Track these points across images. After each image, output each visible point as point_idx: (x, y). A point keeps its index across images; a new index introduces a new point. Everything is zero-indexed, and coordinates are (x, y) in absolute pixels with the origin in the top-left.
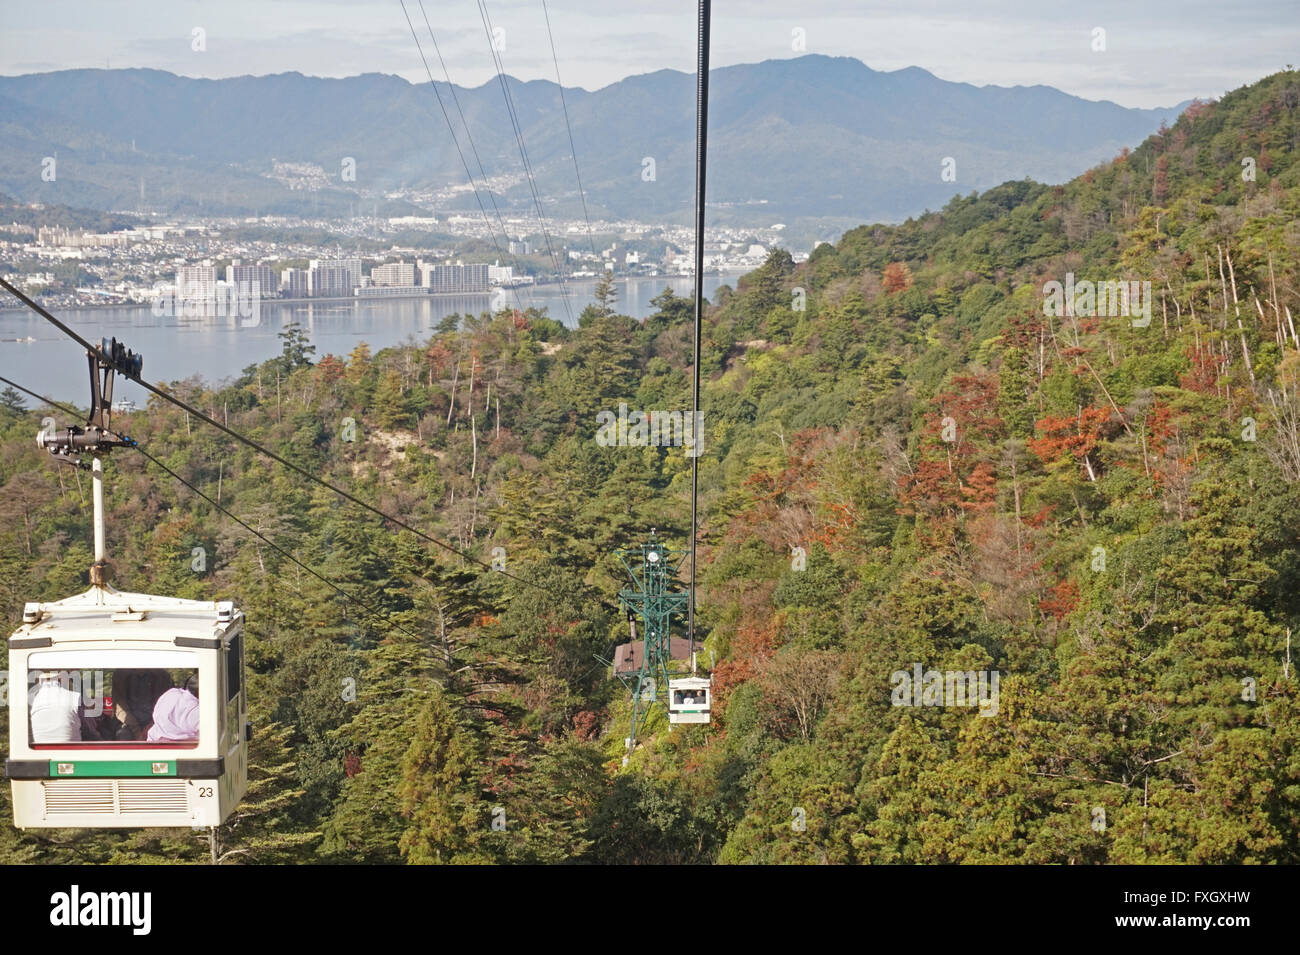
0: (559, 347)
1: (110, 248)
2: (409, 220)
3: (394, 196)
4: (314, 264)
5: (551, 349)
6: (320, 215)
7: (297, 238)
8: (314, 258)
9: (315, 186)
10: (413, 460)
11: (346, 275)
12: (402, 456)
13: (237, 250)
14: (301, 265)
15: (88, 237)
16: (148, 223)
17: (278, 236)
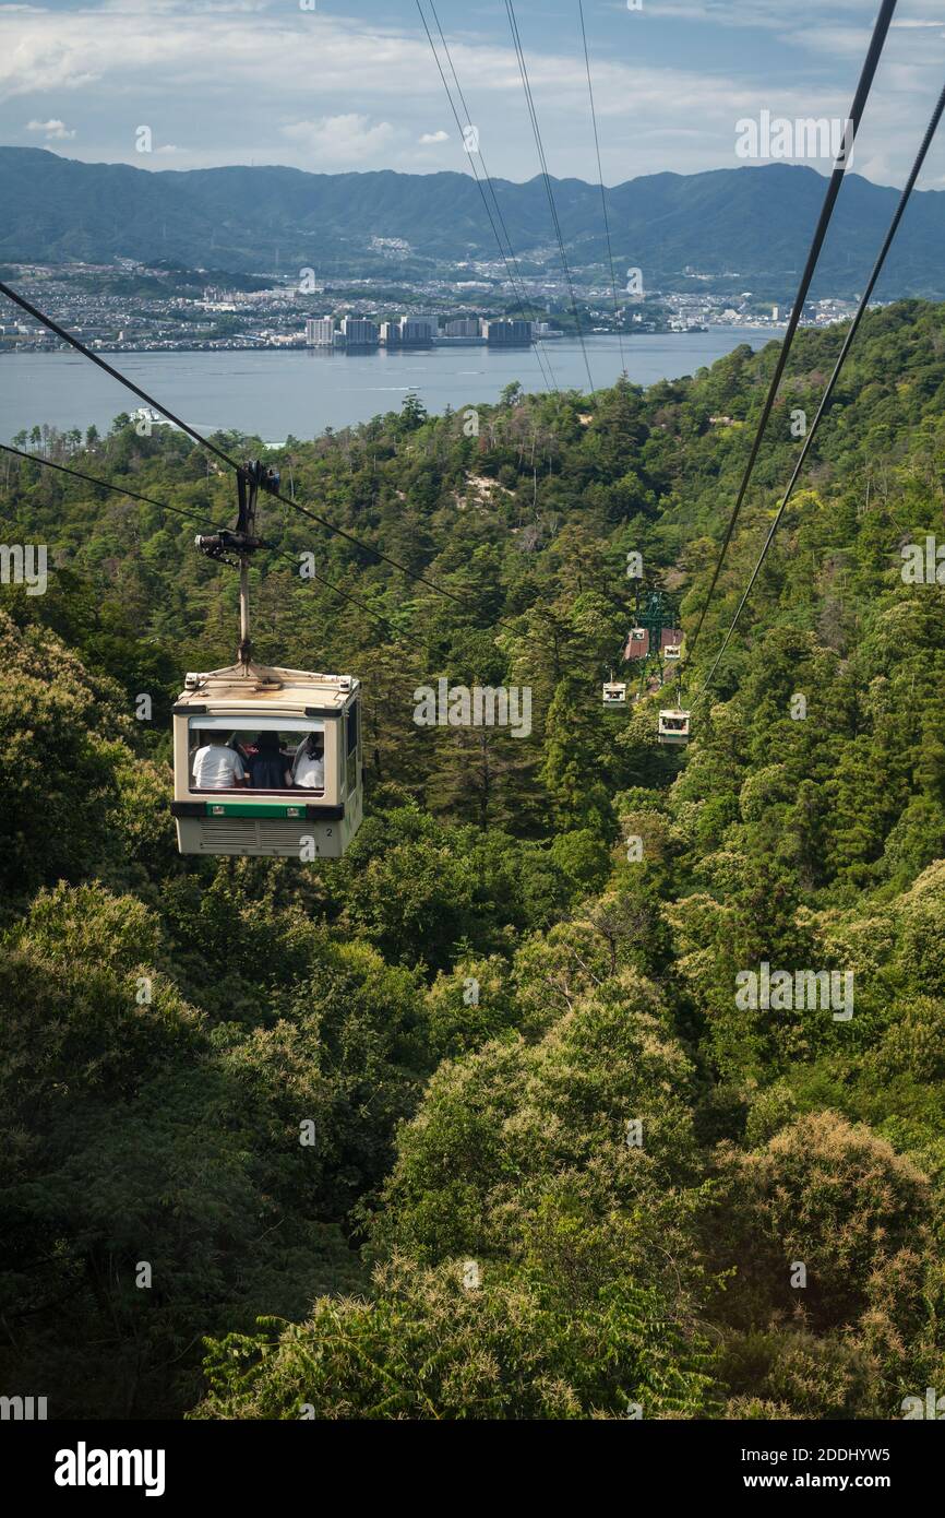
0: (590, 418)
1: (256, 304)
2: (473, 283)
3: (461, 264)
4: (404, 320)
5: (584, 420)
6: (406, 278)
7: (390, 298)
8: (404, 314)
9: (403, 257)
10: (495, 497)
11: (427, 327)
12: (488, 493)
13: (348, 306)
14: (394, 321)
15: (240, 295)
16: (282, 285)
17: (375, 295)
